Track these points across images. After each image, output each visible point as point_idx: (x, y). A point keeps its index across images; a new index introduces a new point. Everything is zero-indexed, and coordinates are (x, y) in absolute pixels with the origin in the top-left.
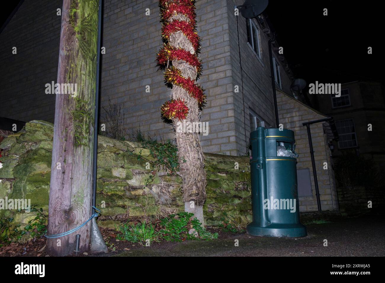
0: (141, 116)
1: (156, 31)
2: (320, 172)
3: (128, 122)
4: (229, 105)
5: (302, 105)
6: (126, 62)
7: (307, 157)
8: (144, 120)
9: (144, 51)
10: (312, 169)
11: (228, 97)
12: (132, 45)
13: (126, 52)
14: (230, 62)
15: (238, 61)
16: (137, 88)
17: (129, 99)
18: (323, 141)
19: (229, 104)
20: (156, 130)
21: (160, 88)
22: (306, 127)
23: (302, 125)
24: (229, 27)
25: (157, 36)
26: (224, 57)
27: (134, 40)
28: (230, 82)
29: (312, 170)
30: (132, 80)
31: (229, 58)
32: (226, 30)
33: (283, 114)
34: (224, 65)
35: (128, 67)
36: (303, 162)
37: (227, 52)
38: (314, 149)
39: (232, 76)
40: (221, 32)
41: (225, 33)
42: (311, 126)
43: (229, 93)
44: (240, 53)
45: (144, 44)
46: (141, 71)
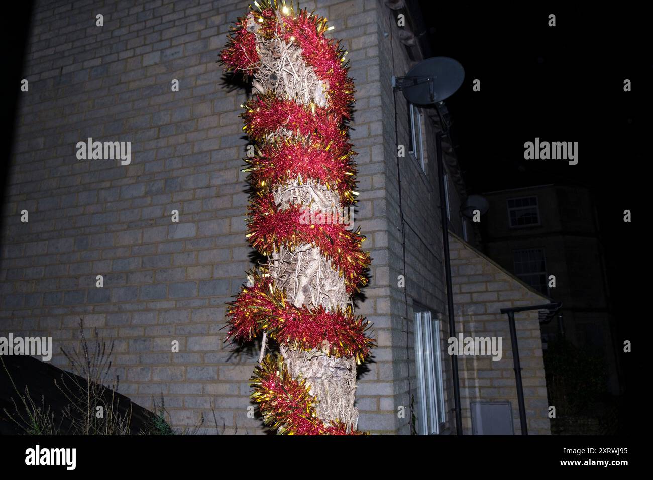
0: (167, 311)
1: (213, 115)
2: (533, 412)
3: (134, 322)
4: (380, 318)
5: (500, 270)
6: (139, 176)
7: (507, 378)
8: (174, 322)
9: (183, 156)
10: (517, 403)
11: (379, 297)
12: (157, 139)
13: (139, 152)
14: (384, 214)
15: (397, 203)
16: (161, 242)
17: (140, 266)
18: (539, 348)
19: (381, 315)
20: (201, 351)
21: (215, 251)
22: (506, 316)
23: (500, 312)
24: (383, 129)
25: (215, 127)
26: (372, 200)
27: (160, 127)
28: (384, 263)
29: (518, 407)
30: (152, 222)
31: (383, 203)
32: (376, 135)
33: (460, 284)
34: (371, 219)
35: (142, 189)
36: (500, 387)
37: (379, 189)
38: (522, 364)
39: (388, 248)
40: (364, 138)
41: (375, 144)
42: (517, 316)
43: (380, 289)
44: (399, 182)
45: (183, 141)
46: (172, 202)
